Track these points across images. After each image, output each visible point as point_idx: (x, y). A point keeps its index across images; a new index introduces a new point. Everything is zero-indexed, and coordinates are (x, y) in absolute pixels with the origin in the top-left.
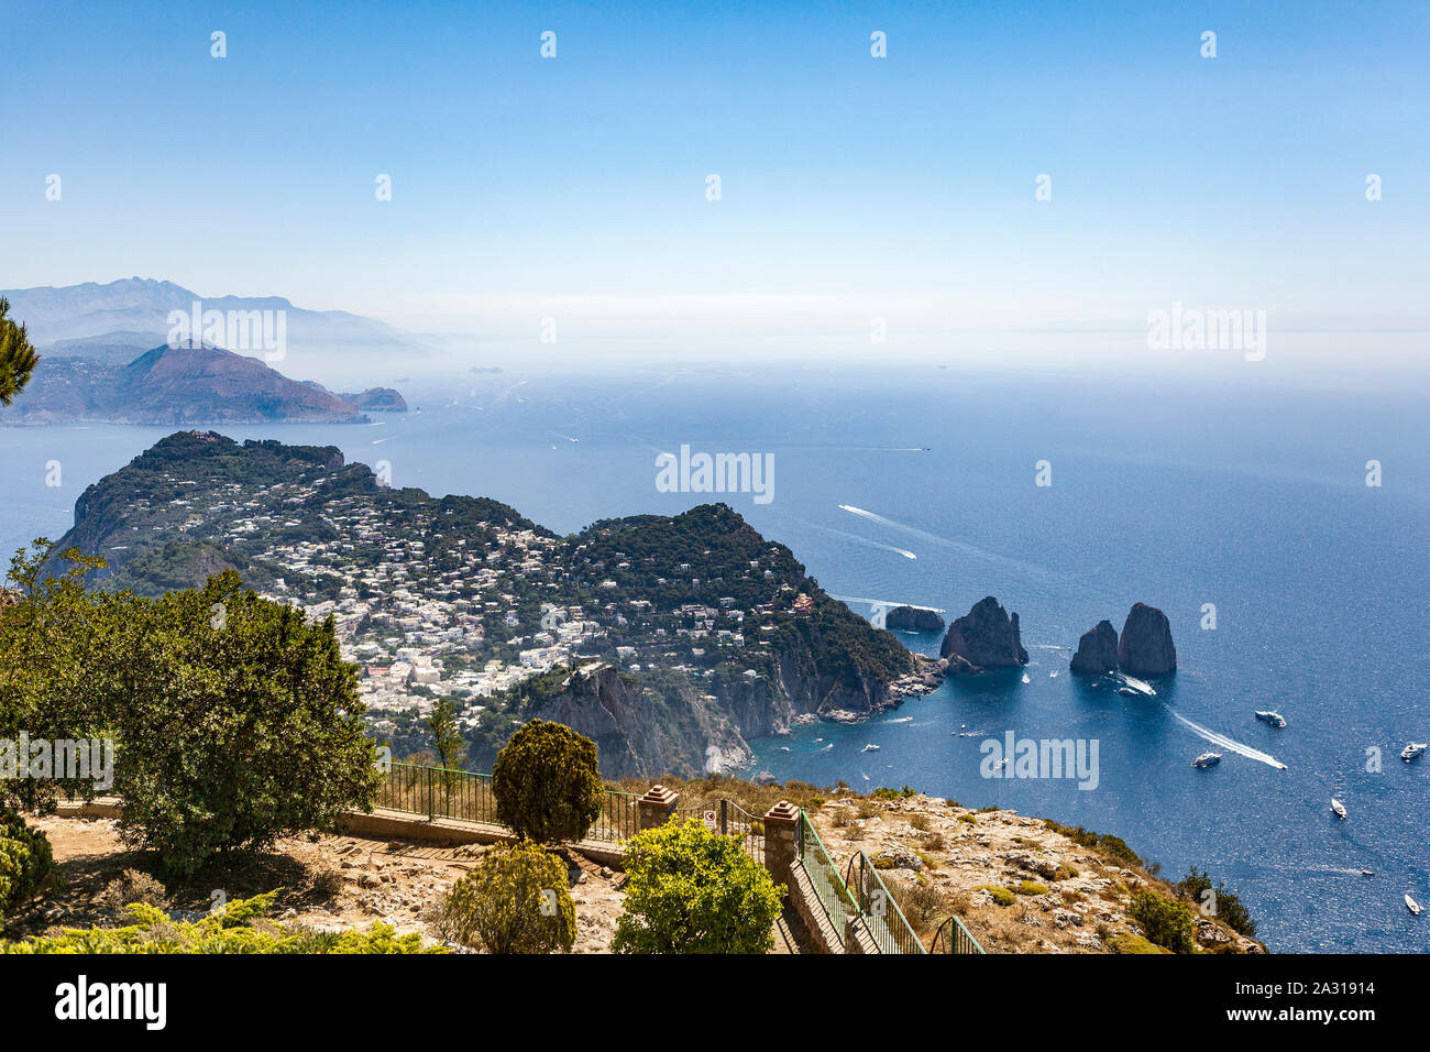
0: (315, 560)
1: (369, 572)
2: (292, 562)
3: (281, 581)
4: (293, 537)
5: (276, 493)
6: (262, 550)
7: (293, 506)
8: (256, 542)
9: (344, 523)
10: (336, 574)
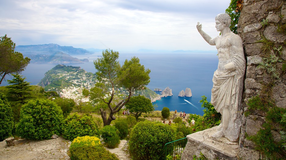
1: (85, 84)
2: (74, 82)
3: (73, 85)
5: (72, 73)
6: (70, 81)
7: (74, 75)
8: (69, 79)
9: (81, 77)
10: (80, 84)
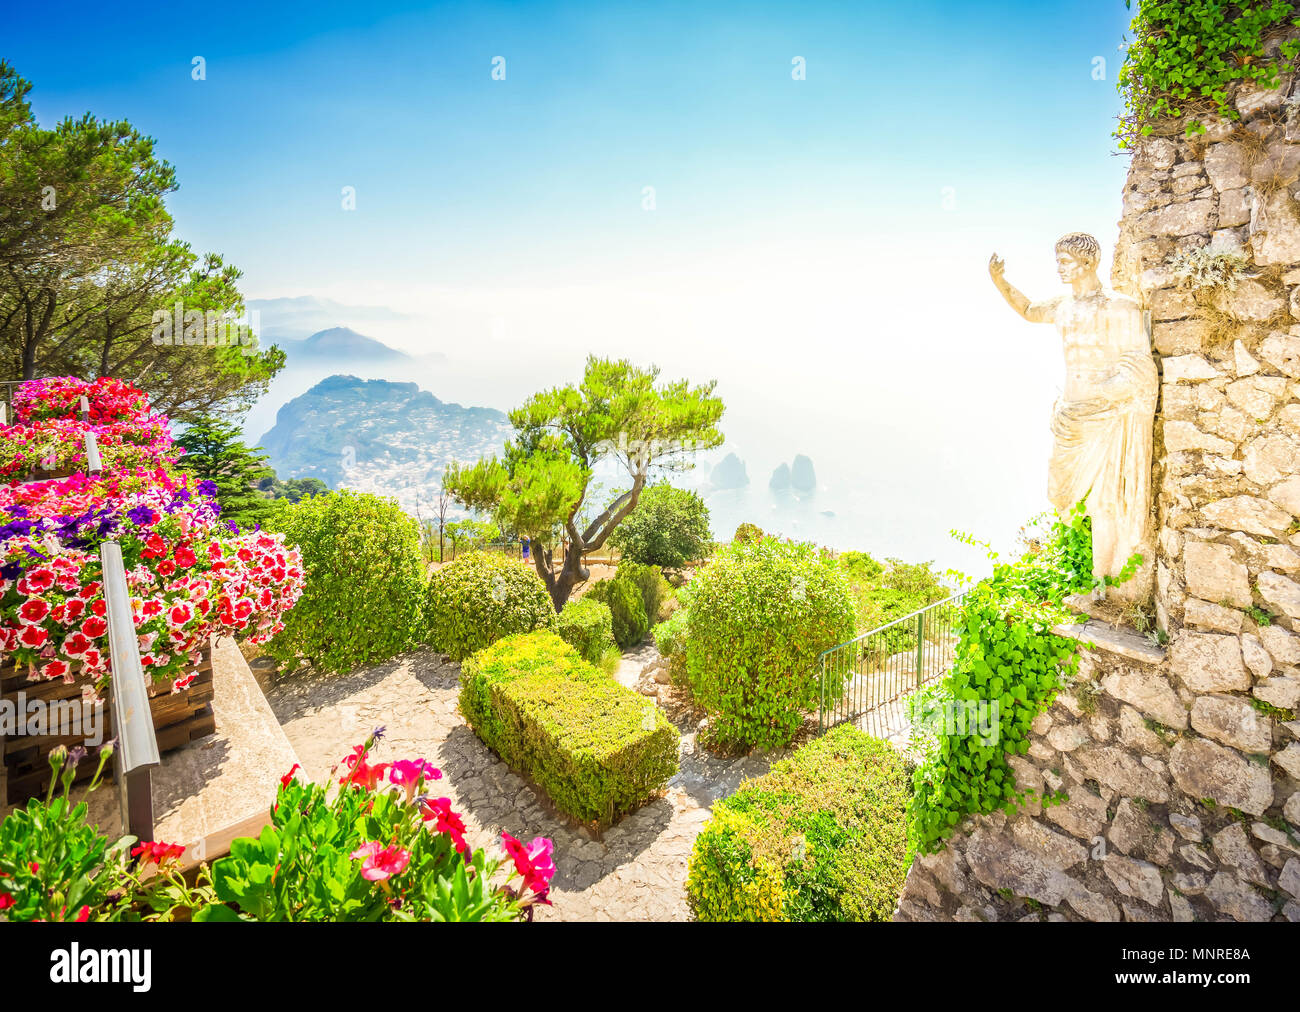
0: (404, 441)
1: (432, 447)
2: (393, 442)
3: (387, 452)
4: (393, 429)
5: (384, 406)
6: (377, 436)
7: (392, 413)
8: (373, 432)
9: (419, 421)
10: (415, 448)
